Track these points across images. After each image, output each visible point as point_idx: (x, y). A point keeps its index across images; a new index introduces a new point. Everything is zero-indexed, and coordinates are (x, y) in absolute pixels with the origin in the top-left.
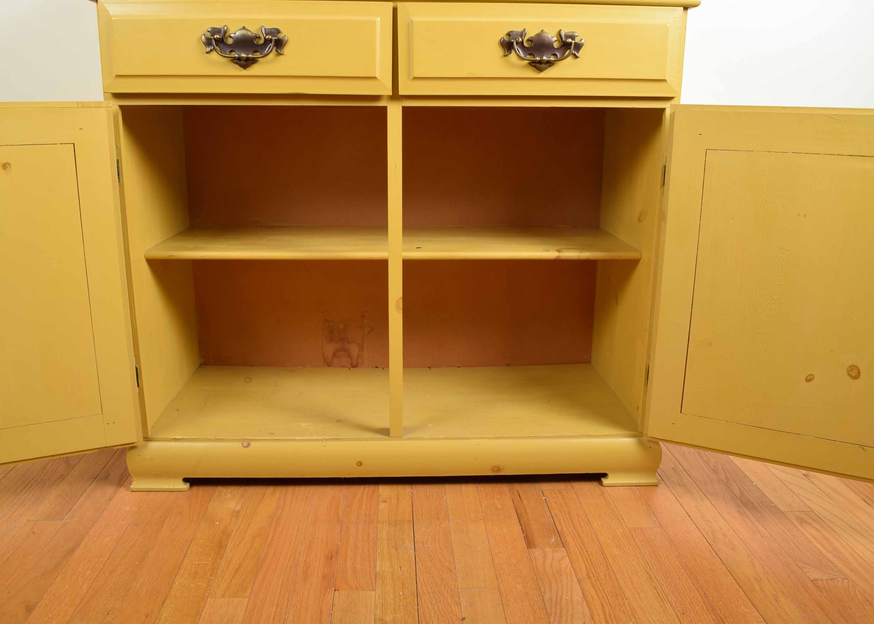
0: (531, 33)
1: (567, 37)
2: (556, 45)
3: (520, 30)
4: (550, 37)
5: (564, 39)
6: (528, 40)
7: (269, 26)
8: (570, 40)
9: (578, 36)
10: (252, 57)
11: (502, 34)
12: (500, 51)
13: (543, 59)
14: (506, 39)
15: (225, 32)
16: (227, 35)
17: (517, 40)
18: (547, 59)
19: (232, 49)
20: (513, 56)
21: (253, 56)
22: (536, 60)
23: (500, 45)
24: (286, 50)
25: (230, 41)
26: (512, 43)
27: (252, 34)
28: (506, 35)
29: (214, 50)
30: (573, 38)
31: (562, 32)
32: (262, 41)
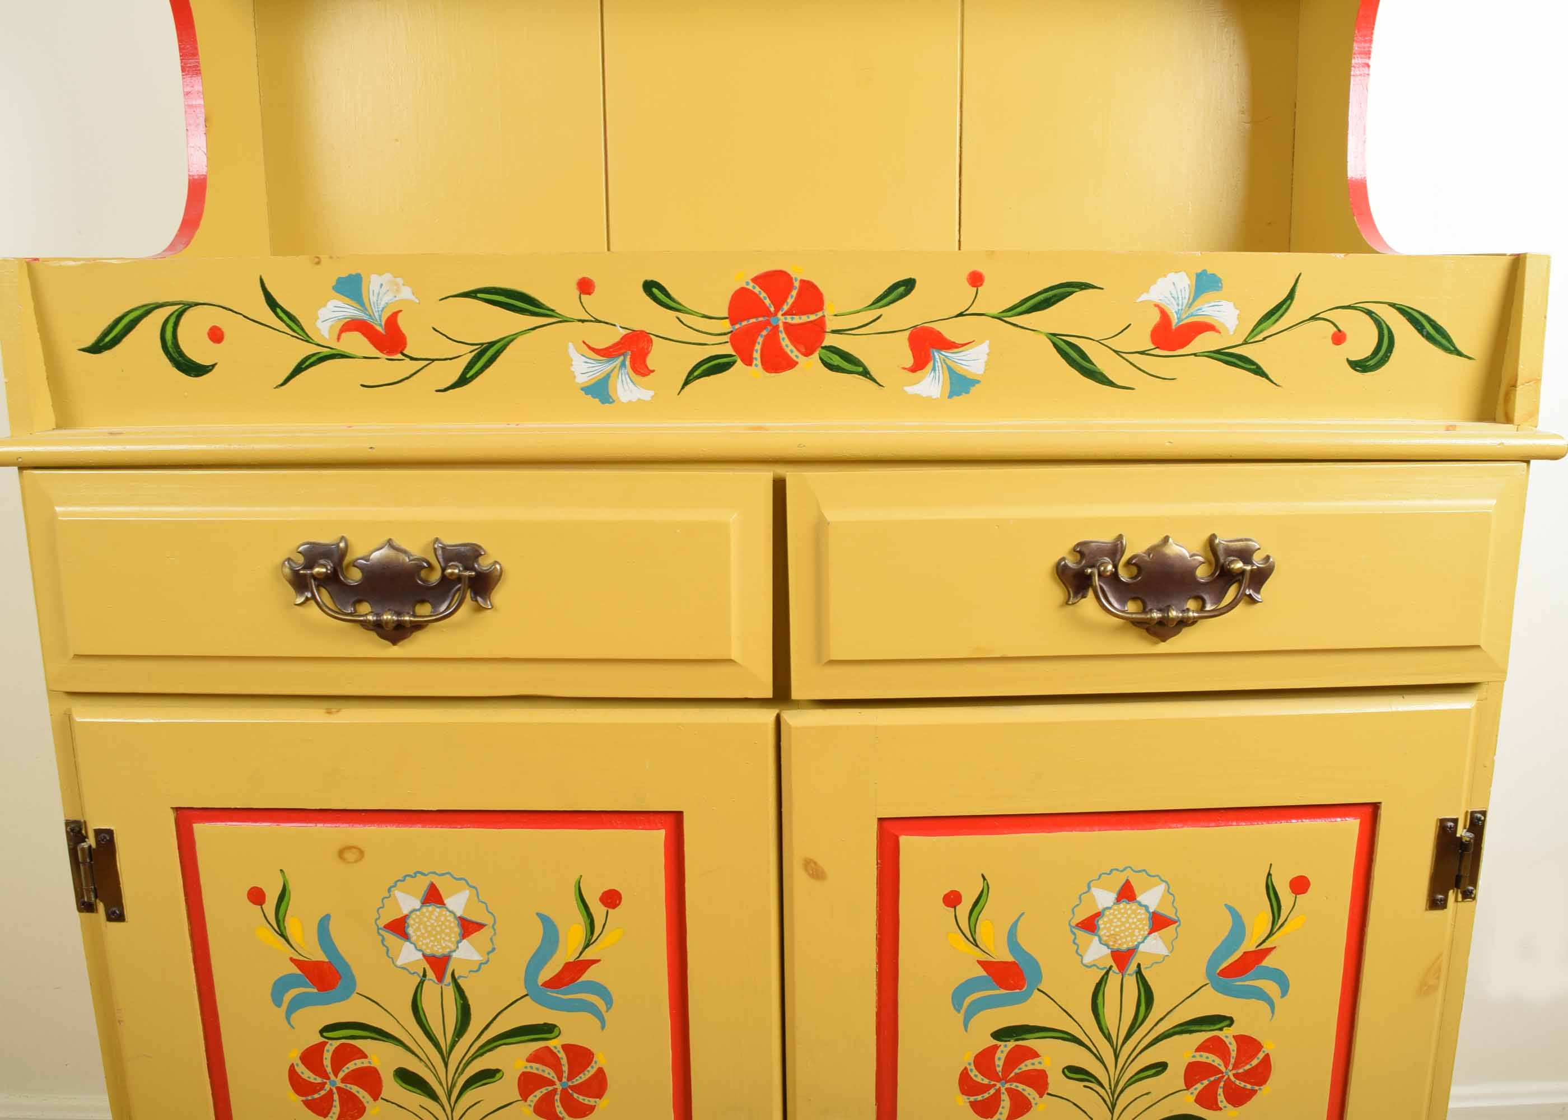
0: (1136, 546)
1: (1230, 552)
2: (1202, 573)
3: (1106, 537)
4: (1187, 555)
5: (1222, 560)
6: (1129, 563)
7: (452, 540)
8: (1239, 565)
9: (1259, 549)
10: (411, 621)
11: (1062, 550)
12: (1056, 592)
13: (1170, 614)
14: (1071, 563)
15: (343, 554)
16: (348, 559)
17: (1102, 568)
18: (1181, 615)
19: (359, 597)
20: (1088, 605)
21: (412, 619)
22: (1152, 619)
23: (1056, 575)
24: (500, 595)
25: (355, 576)
26: (1090, 577)
27: (410, 561)
28: (1070, 553)
29: (313, 602)
30: (1245, 555)
31: (1217, 541)
32: (435, 577)
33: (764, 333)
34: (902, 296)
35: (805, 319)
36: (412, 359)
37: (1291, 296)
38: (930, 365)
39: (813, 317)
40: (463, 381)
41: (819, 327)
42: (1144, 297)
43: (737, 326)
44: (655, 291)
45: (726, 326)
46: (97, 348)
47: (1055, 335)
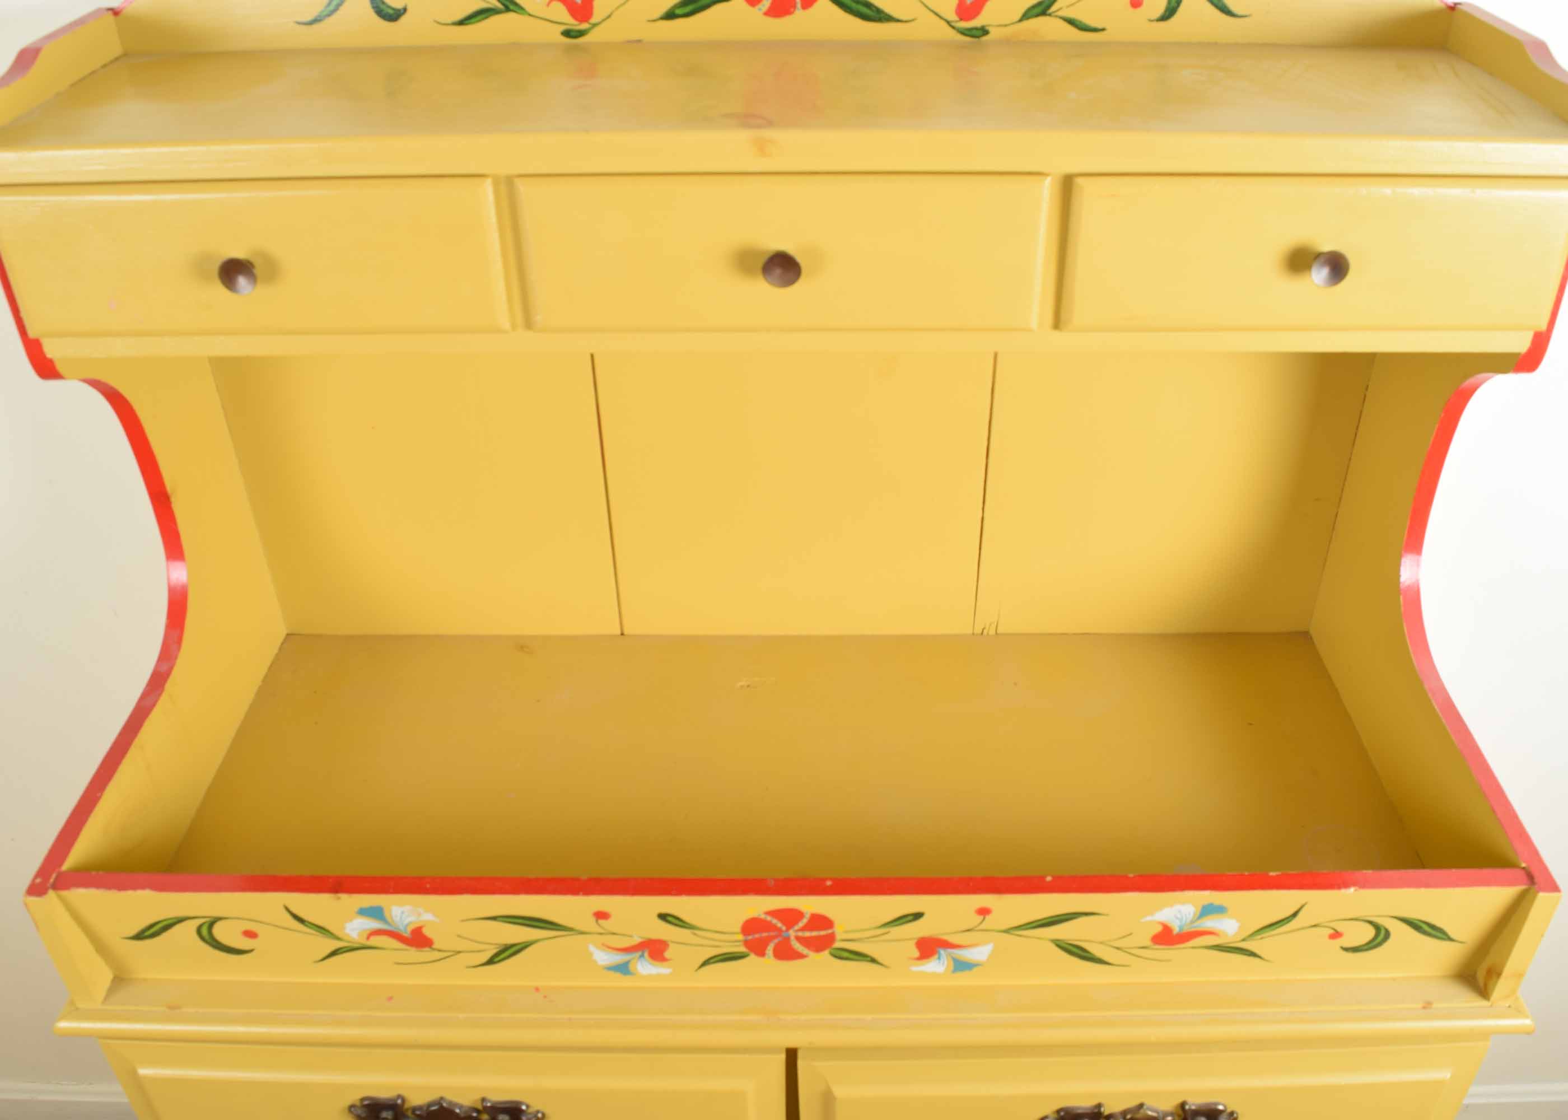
1: (1198, 1113)
3: (1087, 1103)
5: (1189, 1118)
7: (498, 1098)
15: (400, 1106)
16: (405, 1108)
27: (462, 1112)
28: (1053, 1113)
30: (1212, 1115)
31: (1187, 1107)
33: (776, 941)
34: (910, 921)
35: (815, 934)
36: (440, 951)
37: (1295, 915)
38: (936, 956)
39: (823, 933)
40: (491, 962)
41: (831, 938)
42: (1149, 918)
43: (750, 937)
44: (670, 919)
45: (740, 937)
46: (139, 936)
47: (1058, 940)
